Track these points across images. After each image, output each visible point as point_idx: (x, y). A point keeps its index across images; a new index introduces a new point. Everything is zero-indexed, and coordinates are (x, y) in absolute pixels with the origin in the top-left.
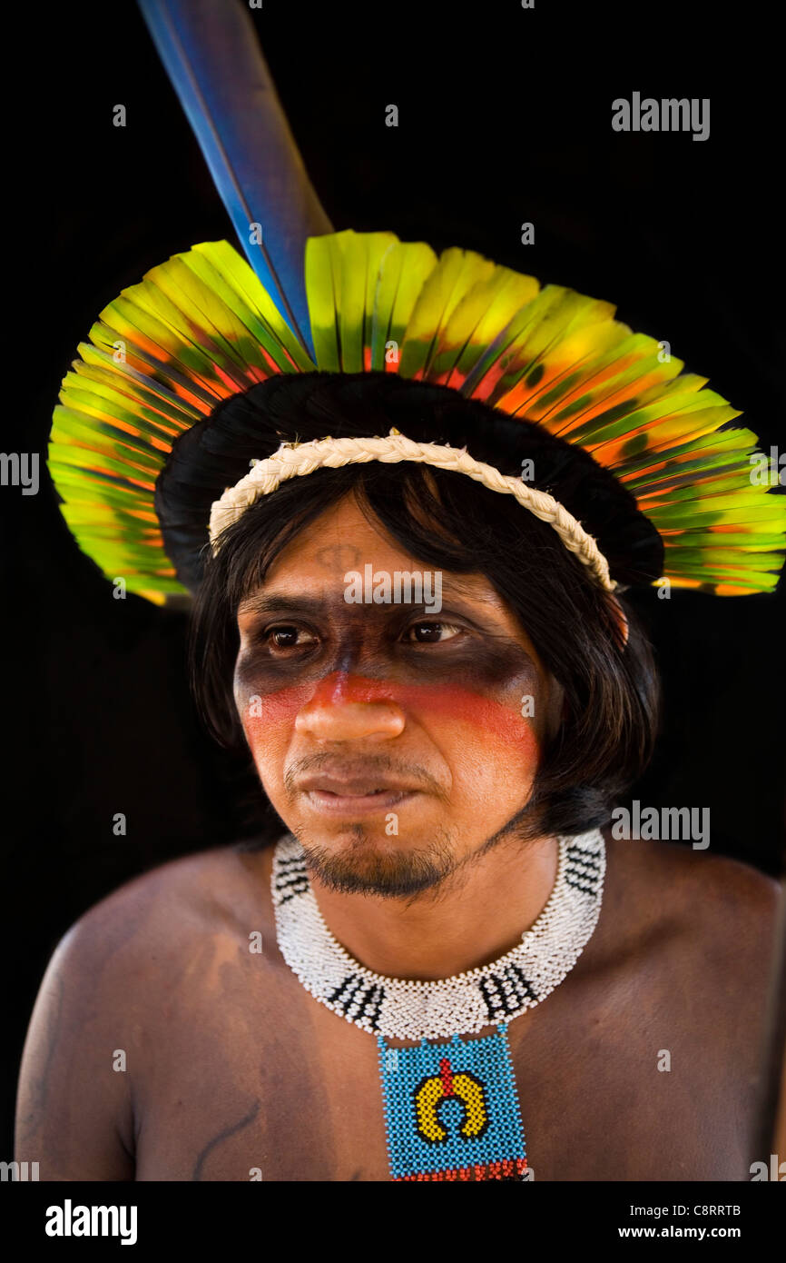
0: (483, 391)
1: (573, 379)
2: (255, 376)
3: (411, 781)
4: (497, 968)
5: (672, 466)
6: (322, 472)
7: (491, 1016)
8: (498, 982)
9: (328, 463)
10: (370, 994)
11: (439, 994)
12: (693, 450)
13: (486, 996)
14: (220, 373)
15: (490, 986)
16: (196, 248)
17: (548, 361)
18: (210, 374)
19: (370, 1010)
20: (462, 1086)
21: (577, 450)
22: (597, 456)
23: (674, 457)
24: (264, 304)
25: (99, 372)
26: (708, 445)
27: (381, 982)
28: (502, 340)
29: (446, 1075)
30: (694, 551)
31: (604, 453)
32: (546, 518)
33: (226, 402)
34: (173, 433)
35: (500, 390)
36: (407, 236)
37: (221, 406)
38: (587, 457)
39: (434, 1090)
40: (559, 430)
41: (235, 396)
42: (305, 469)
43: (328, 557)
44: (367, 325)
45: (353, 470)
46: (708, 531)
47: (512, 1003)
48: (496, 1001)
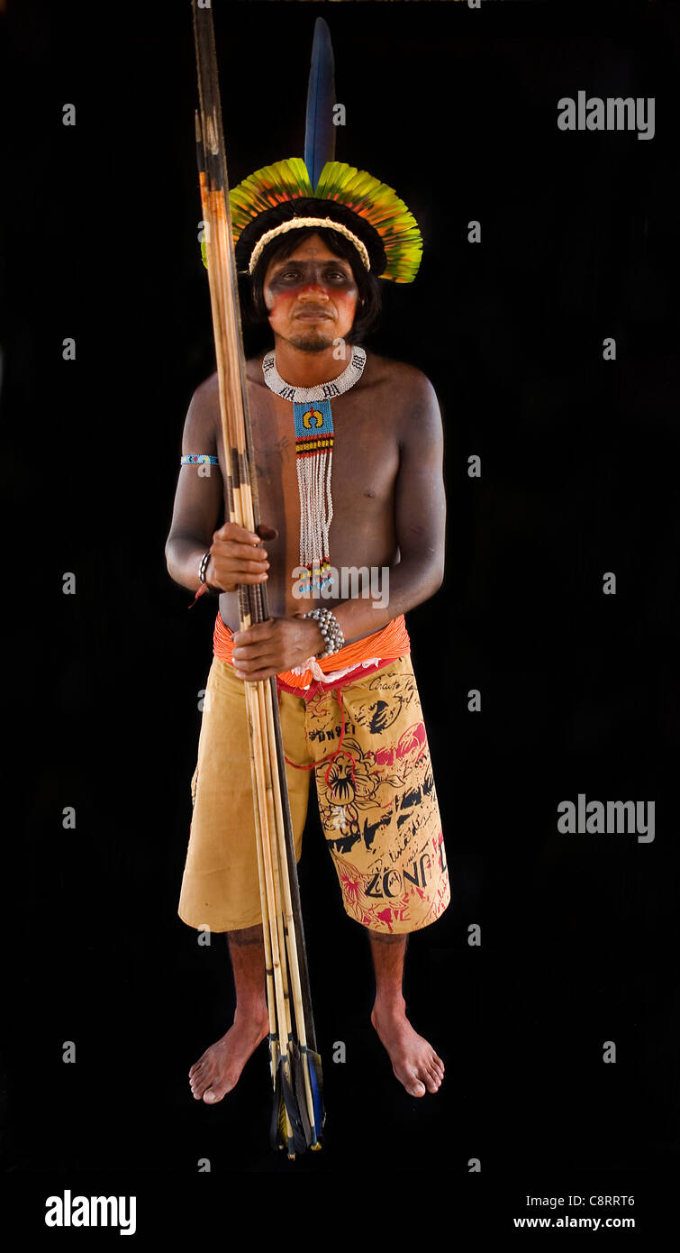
0: (355, 210)
1: (381, 209)
2: (295, 197)
3: (330, 314)
4: (329, 384)
5: (398, 238)
6: (305, 227)
7: (326, 396)
8: (328, 388)
9: (307, 225)
10: (291, 392)
11: (311, 391)
12: (403, 234)
13: (325, 391)
14: (284, 194)
15: (326, 389)
16: (291, 159)
17: (375, 203)
18: (281, 195)
19: (291, 395)
20: (316, 414)
21: (375, 229)
22: (379, 232)
23: (400, 235)
24: (306, 177)
25: (246, 190)
26: (408, 233)
27: (294, 388)
28: (365, 196)
29: (312, 411)
30: (395, 266)
31: (381, 232)
32: (359, 250)
33: (283, 203)
34: (260, 211)
35: (360, 210)
36: (351, 165)
37: (281, 204)
38: (376, 232)
39: (309, 415)
40: (372, 223)
41: (287, 202)
42: (300, 226)
43: (309, 251)
44: (333, 186)
45: (314, 228)
46: (399, 259)
47: (332, 393)
48: (328, 393)
